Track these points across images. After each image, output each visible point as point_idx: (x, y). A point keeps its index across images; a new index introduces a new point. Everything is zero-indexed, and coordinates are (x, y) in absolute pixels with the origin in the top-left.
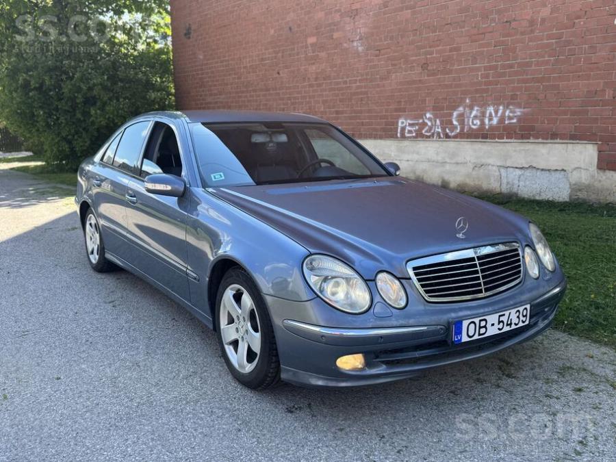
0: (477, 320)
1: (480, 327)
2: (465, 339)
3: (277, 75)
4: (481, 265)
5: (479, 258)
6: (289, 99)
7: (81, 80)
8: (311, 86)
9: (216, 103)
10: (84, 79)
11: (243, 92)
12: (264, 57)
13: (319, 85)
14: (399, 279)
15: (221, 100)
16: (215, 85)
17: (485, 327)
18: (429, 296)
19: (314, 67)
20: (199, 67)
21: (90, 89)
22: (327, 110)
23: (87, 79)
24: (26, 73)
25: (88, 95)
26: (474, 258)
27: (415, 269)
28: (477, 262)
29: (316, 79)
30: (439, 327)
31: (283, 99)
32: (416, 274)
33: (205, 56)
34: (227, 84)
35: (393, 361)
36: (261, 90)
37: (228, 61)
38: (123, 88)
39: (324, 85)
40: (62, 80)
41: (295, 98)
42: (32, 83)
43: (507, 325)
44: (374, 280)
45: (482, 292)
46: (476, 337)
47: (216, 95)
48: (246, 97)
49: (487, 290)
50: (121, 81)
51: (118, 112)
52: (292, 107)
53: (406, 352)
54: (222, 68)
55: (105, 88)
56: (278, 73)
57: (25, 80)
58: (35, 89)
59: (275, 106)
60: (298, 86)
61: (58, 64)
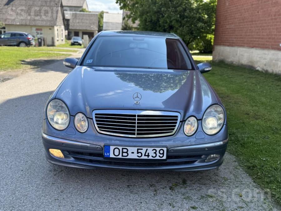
0: (121, 148)
1: (123, 152)
2: (112, 156)
3: (257, 13)
4: (138, 120)
5: (138, 116)
6: (261, 27)
7: (167, 17)
8: (272, 19)
9: (230, 28)
10: (169, 17)
11: (241, 23)
12: (253, 3)
13: (275, 19)
14: (87, 118)
15: (232, 27)
16: (231, 19)
17: (127, 152)
18: (100, 130)
19: (275, 8)
20: (226, 10)
21: (171, 22)
22: (278, 33)
23: (170, 17)
24: (146, 14)
25: (170, 25)
26: (136, 115)
27: (96, 114)
28: (137, 118)
29: (275, 15)
30: (97, 146)
31: (257, 27)
32: (96, 117)
33: (229, 4)
34: (235, 19)
35: (78, 158)
36: (249, 22)
37: (237, 6)
38: (187, 21)
39: (278, 19)
40: (159, 18)
41: (264, 26)
42: (148, 19)
43: (145, 155)
44: (75, 116)
45: (135, 135)
46: (120, 156)
47: (230, 24)
48: (242, 25)
49: (138, 134)
50: (187, 17)
51: (182, 33)
52: (262, 31)
53: (85, 155)
54: (235, 10)
55: (177, 21)
56: (258, 12)
57: (145, 18)
58: (149, 22)
59: (254, 31)
60: (266, 19)
61: (159, 10)
